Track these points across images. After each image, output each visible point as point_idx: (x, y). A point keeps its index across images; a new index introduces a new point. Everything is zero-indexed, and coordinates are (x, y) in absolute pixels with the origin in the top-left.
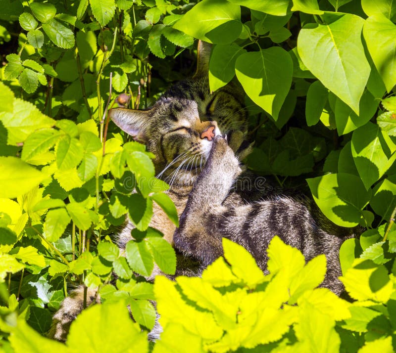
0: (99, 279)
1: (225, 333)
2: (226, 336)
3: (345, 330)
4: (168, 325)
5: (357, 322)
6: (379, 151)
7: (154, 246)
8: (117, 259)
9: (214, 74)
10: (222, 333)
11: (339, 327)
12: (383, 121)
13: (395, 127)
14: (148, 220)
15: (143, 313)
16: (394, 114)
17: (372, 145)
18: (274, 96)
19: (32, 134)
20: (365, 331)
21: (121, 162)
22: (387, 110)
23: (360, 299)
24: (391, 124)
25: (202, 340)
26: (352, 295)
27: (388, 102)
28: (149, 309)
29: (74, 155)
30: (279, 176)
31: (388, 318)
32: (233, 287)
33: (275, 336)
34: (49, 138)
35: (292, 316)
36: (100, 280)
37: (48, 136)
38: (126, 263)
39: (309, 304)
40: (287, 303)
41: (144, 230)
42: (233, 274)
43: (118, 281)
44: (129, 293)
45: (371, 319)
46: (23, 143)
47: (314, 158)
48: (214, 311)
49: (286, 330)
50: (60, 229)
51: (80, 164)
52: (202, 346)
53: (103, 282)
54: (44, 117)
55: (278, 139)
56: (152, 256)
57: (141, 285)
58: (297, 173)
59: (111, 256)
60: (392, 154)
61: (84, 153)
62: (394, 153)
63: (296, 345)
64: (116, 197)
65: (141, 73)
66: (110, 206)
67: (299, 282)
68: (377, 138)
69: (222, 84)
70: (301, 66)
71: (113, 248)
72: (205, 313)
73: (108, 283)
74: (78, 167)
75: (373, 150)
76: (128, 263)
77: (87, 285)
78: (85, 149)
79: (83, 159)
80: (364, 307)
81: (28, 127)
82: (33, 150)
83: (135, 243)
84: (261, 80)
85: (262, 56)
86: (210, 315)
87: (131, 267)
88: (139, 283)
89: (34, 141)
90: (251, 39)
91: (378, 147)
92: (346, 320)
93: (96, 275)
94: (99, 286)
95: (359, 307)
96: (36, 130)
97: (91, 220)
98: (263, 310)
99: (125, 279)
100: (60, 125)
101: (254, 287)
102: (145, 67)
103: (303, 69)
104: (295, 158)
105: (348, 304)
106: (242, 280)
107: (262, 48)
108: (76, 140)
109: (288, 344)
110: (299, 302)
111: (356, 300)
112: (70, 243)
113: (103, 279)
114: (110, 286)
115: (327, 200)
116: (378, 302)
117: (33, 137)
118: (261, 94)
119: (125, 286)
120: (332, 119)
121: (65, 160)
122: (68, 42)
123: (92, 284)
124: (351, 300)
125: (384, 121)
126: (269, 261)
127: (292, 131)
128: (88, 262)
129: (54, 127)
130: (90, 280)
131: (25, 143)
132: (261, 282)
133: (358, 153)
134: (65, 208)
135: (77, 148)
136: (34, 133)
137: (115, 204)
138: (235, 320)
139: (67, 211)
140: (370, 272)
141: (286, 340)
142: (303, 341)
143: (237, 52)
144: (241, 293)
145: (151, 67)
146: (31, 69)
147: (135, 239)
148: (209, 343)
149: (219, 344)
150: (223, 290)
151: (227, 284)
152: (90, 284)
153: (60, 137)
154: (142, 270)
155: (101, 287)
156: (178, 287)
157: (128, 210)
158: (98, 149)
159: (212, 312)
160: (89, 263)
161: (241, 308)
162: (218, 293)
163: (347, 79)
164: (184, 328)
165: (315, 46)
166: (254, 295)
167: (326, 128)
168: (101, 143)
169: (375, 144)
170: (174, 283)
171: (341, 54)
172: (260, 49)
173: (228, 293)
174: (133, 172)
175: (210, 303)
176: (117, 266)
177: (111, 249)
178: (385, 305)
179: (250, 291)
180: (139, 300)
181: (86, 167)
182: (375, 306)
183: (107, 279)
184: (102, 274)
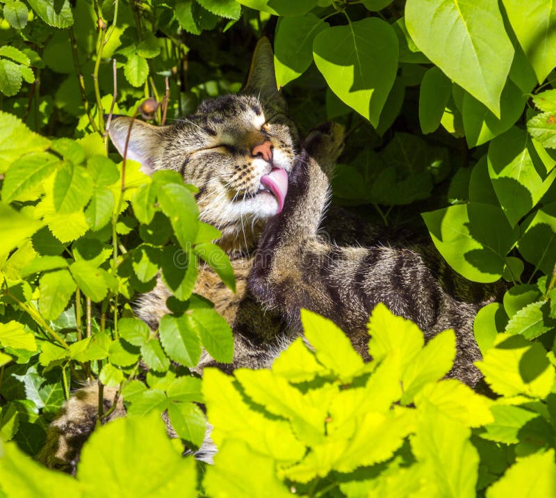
0: (120, 373)
1: (309, 450)
2: (310, 455)
3: (486, 441)
4: (224, 442)
5: (502, 429)
6: (529, 170)
7: (201, 323)
8: (146, 342)
9: (281, 61)
10: (304, 450)
11: (476, 437)
12: (536, 127)
13: (554, 135)
14: (190, 283)
15: (187, 421)
16: (553, 116)
17: (519, 159)
18: (372, 91)
19: (17, 161)
20: (516, 441)
21: (149, 201)
22: (542, 110)
23: (506, 395)
24: (548, 130)
25: (276, 461)
26: (495, 388)
27: (543, 99)
28: (196, 415)
29: (79, 191)
30: (380, 206)
31: (549, 421)
32: (319, 382)
33: (383, 455)
34: (41, 167)
35: (408, 422)
36: (122, 374)
37: (40, 164)
38: (160, 347)
39: (431, 404)
40: (398, 403)
41: (186, 299)
42: (319, 362)
43: (149, 375)
44: (165, 392)
45: (523, 422)
46: (4, 175)
47: (433, 177)
48: (291, 418)
49: (399, 444)
50: (61, 301)
51: (89, 204)
52: (276, 471)
53: (127, 376)
54: (34, 135)
55: (377, 150)
56: (199, 337)
57: (183, 380)
58: (407, 200)
59: (138, 338)
60: (548, 172)
61: (94, 188)
62: (551, 171)
63: (414, 467)
64: (143, 251)
65: (172, 57)
66: (134, 264)
67: (415, 372)
68: (526, 151)
69: (294, 75)
70: (410, 46)
71: (140, 328)
72: (278, 422)
73: (134, 378)
74: (86, 208)
75: (521, 168)
76: (163, 348)
77: (103, 382)
78: (95, 181)
79: (92, 197)
80: (512, 405)
81: (10, 151)
82: (19, 185)
83: (172, 319)
84: (352, 67)
85: (353, 32)
86: (286, 424)
87: (168, 354)
88: (180, 378)
89: (19, 171)
90: (335, 7)
91: (528, 163)
92: (488, 425)
93: (116, 366)
94: (121, 383)
95: (505, 406)
96: (22, 156)
97: (107, 287)
98: (364, 415)
99: (159, 371)
100: (58, 147)
101: (350, 381)
102: (177, 49)
103: (413, 50)
104: (404, 179)
105: (490, 402)
106: (332, 371)
107: (353, 20)
108: (82, 168)
109: (402, 465)
110: (416, 400)
111: (501, 396)
112: (74, 316)
113: (127, 372)
114: (137, 382)
115: (454, 244)
116: (534, 398)
117: (18, 166)
118: (352, 90)
119: (159, 383)
120: (458, 123)
121: (66, 198)
122: (64, 19)
123: (111, 381)
124: (494, 396)
125: (538, 127)
126: (371, 341)
127: (400, 138)
128: (103, 347)
129: (50, 151)
130: (108, 374)
131: (7, 175)
132: (359, 374)
133: (497, 173)
134: (68, 269)
135: (85, 180)
136: (19, 160)
137: (141, 262)
138: (323, 430)
139: (71, 274)
140: (520, 352)
141: (399, 460)
142: (424, 461)
143: (315, 27)
144: (330, 390)
145: (186, 50)
146: (11, 60)
147: (172, 313)
148: (285, 465)
149: (300, 467)
150: (304, 387)
151: (310, 378)
152: (107, 381)
153: (58, 165)
154: (184, 358)
155: (123, 385)
156: (238, 385)
157: (161, 269)
158: (115, 181)
159: (288, 420)
160: (105, 350)
161: (331, 412)
162: (296, 391)
163: (480, 64)
164: (248, 447)
165: (432, 17)
166: (350, 393)
167: (450, 135)
168: (119, 173)
169: (522, 159)
170: (232, 379)
171: (469, 29)
172: (350, 22)
173: (311, 391)
174: (167, 214)
175: (285, 407)
176: (146, 353)
177: (137, 328)
178: (543, 402)
179: (343, 387)
180: (181, 402)
181: (97, 208)
182: (529, 404)
183: (132, 373)
184: (124, 366)
